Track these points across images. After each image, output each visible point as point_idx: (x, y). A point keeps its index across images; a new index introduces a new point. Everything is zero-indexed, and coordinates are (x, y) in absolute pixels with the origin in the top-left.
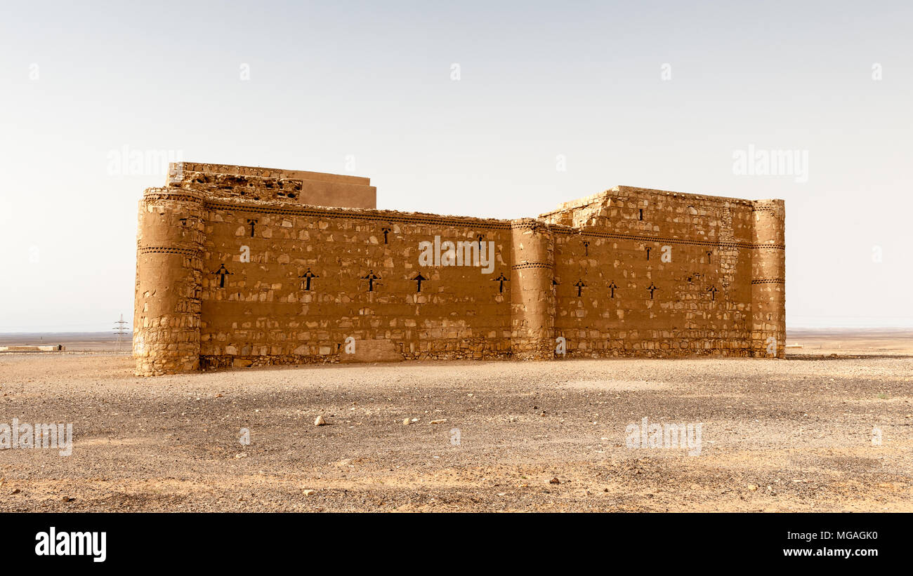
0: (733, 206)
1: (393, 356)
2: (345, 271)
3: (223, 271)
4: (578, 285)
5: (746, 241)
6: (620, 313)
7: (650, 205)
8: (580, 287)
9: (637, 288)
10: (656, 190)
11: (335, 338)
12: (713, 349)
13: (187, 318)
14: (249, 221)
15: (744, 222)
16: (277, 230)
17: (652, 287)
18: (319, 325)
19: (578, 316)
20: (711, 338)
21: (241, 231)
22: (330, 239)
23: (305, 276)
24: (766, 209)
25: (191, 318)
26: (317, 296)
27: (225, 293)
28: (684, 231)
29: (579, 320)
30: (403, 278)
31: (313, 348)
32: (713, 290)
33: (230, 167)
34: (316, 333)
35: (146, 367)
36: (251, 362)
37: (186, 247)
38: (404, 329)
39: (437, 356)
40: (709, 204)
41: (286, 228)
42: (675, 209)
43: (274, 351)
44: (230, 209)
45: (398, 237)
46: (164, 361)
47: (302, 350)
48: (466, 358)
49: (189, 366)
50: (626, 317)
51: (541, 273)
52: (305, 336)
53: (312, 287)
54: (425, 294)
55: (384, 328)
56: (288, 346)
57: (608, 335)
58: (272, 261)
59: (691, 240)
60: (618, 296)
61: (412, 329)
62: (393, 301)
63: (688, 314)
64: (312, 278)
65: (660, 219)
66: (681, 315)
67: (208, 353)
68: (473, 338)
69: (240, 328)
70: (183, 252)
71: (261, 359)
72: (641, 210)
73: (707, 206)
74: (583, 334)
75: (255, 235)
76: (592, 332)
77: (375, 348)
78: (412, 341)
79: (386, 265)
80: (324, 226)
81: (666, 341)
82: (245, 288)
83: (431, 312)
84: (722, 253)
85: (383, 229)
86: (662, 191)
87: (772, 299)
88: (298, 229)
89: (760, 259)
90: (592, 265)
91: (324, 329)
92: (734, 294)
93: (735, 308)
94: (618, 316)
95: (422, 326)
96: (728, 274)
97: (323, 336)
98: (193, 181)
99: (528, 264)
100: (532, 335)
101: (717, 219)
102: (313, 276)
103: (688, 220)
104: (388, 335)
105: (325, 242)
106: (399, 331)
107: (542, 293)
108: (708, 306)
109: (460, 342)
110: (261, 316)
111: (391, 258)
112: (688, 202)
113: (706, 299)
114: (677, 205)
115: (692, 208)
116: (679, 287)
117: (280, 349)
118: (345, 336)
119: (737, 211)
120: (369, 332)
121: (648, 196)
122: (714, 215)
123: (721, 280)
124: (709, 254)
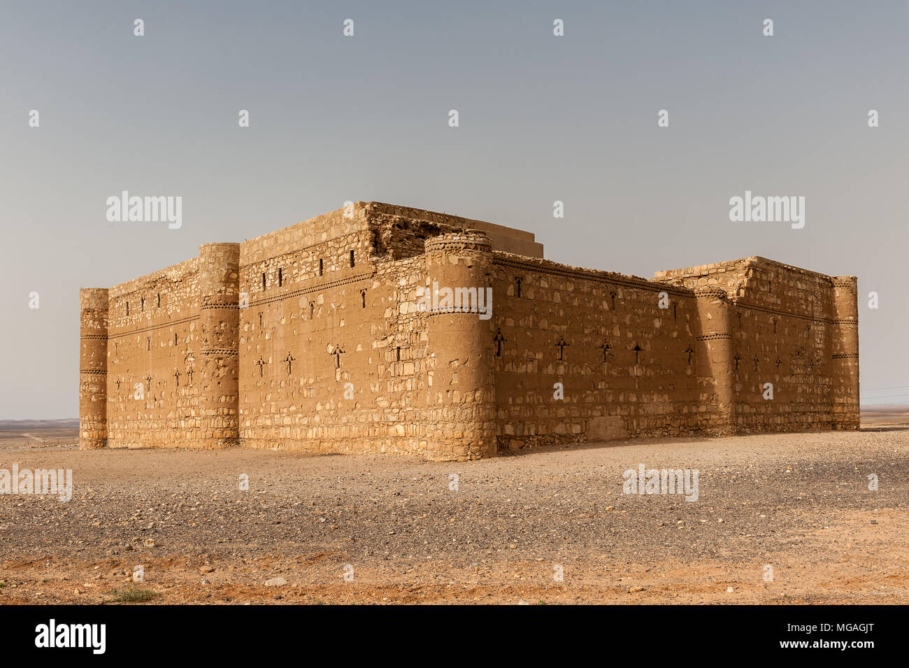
0: (821, 281)
1: (622, 433)
2: (587, 339)
3: (500, 337)
4: (736, 358)
5: (830, 316)
6: (761, 387)
7: (775, 277)
8: (737, 360)
9: (770, 362)
10: (778, 263)
11: (583, 414)
12: (813, 423)
14: (516, 278)
15: (828, 297)
16: (537, 291)
17: (779, 361)
18: (571, 400)
19: (737, 389)
20: (812, 412)
21: (511, 290)
22: (576, 302)
23: (559, 344)
24: (846, 286)
26: (569, 367)
27: (501, 363)
28: (794, 304)
29: (737, 394)
30: (626, 348)
31: (568, 425)
32: (812, 364)
34: (568, 409)
35: (460, 450)
36: (524, 444)
38: (628, 403)
39: (651, 433)
40: (807, 278)
41: (543, 288)
42: (789, 282)
43: (540, 430)
44: (502, 264)
45: (621, 302)
47: (560, 428)
48: (670, 434)
52: (560, 412)
53: (564, 356)
54: (641, 366)
55: (616, 403)
56: (550, 424)
58: (535, 326)
59: (799, 314)
60: (760, 369)
61: (634, 404)
62: (620, 372)
63: (798, 388)
64: (564, 347)
65: (781, 292)
66: (795, 389)
68: (673, 413)
69: (514, 405)
71: (531, 439)
72: (770, 282)
73: (806, 280)
74: (740, 409)
75: (521, 296)
76: (745, 406)
77: (611, 425)
78: (635, 417)
79: (615, 333)
80: (571, 287)
81: (787, 415)
82: (517, 357)
83: (646, 386)
84: (816, 328)
85: (611, 293)
87: (851, 373)
88: (552, 290)
89: (840, 335)
90: (743, 337)
91: (574, 404)
92: (823, 368)
93: (824, 382)
95: (641, 401)
96: (819, 349)
97: (574, 412)
99: (717, 335)
100: (723, 409)
101: (812, 294)
102: (565, 344)
103: (796, 294)
104: (619, 410)
105: (572, 306)
106: (626, 406)
108: (809, 380)
109: (666, 417)
110: (530, 390)
111: (618, 326)
112: (796, 275)
113: (808, 373)
114: (790, 278)
115: (798, 282)
116: (793, 361)
117: (545, 427)
118: (589, 412)
119: (823, 287)
120: (606, 407)
121: (773, 267)
122: (811, 290)
123: (816, 355)
124: (809, 329)
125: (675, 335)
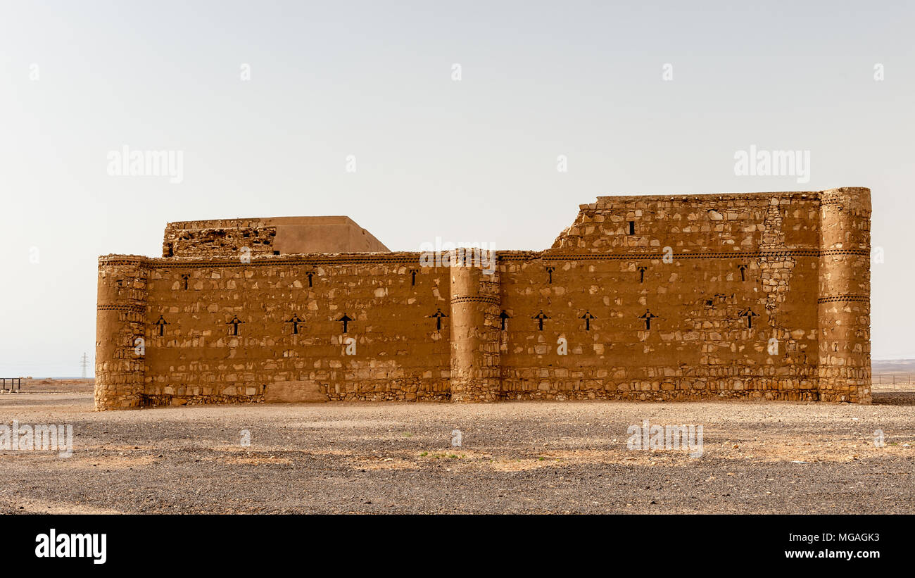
0: (783, 202)
1: (317, 396)
2: (270, 316)
3: (162, 321)
4: (538, 317)
5: (807, 247)
7: (645, 215)
8: (541, 320)
9: (623, 317)
10: (653, 196)
11: (260, 379)
12: (749, 390)
13: (123, 364)
14: (183, 276)
15: (803, 221)
16: (207, 282)
17: (648, 315)
18: (246, 367)
19: (538, 351)
20: (745, 377)
21: (176, 286)
22: (256, 286)
23: (232, 322)
24: (833, 202)
25: (127, 364)
26: (243, 341)
27: (163, 341)
28: (700, 242)
29: (540, 357)
30: (328, 319)
31: (240, 388)
32: (751, 317)
33: (214, 222)
34: (242, 375)
36: (187, 401)
37: (121, 304)
38: (329, 370)
39: (365, 398)
40: (742, 204)
41: (214, 279)
42: (685, 216)
43: (206, 391)
44: (167, 267)
45: (323, 279)
46: (106, 399)
47: (230, 391)
48: (397, 399)
49: (127, 404)
50: (607, 352)
51: (470, 308)
52: (232, 377)
53: (239, 333)
54: (352, 336)
55: (308, 370)
56: (218, 387)
57: (581, 374)
58: (203, 310)
60: (595, 328)
61: (337, 370)
62: (317, 342)
63: (705, 347)
64: (239, 324)
66: (693, 349)
67: (150, 393)
68: (406, 379)
69: (176, 371)
70: (119, 308)
71: (194, 398)
72: (632, 224)
73: (739, 207)
75: (188, 288)
76: (557, 371)
77: (300, 389)
78: (337, 382)
79: (310, 308)
80: (249, 275)
81: (669, 381)
82: (180, 336)
84: (765, 266)
85: (307, 273)
86: (663, 196)
87: (838, 322)
88: (225, 280)
89: (825, 270)
90: (557, 293)
91: (250, 371)
92: (785, 318)
93: (787, 335)
94: (595, 352)
95: (348, 367)
96: (775, 293)
97: (249, 377)
98: (180, 239)
99: (458, 298)
100: (461, 375)
101: (756, 222)
102: (239, 322)
103: (706, 228)
104: (312, 376)
105: (250, 290)
106: (324, 372)
107: (473, 330)
108: (740, 335)
109: (390, 382)
110: (193, 360)
111: (315, 301)
112: (707, 205)
113: (737, 326)
114: (689, 210)
115: (714, 212)
116: (692, 313)
117: (210, 389)
118: (270, 378)
119: (792, 209)
120: (293, 373)
121: (641, 204)
122: (752, 218)
123: (763, 301)
124: (742, 269)
125: (411, 301)
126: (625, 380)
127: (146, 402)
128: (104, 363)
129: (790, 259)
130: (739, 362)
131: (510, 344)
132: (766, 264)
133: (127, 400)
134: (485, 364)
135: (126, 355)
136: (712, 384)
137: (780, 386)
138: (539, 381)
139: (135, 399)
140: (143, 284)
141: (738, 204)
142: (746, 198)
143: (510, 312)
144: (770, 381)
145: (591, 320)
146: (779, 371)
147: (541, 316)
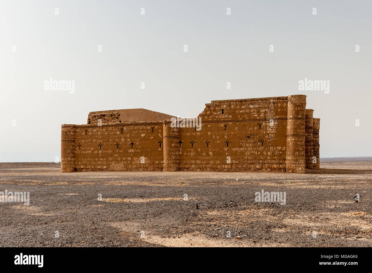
0: (275, 101)
1: (124, 169)
2: (110, 143)
3: (80, 145)
4: (191, 143)
5: (283, 117)
6: (211, 153)
7: (227, 107)
8: (192, 144)
9: (219, 143)
10: (230, 100)
11: (108, 163)
12: (262, 168)
14: (85, 130)
15: (282, 107)
16: (92, 132)
17: (227, 142)
18: (103, 159)
19: (191, 154)
20: (260, 163)
21: (84, 134)
22: (106, 134)
23: (99, 145)
24: (290, 100)
25: (69, 158)
26: (103, 151)
27: (80, 151)
28: (246, 116)
29: (192, 156)
30: (127, 144)
31: (102, 166)
32: (262, 142)
34: (102, 162)
36: (87, 170)
37: (67, 140)
38: (127, 160)
39: (138, 169)
41: (94, 131)
42: (240, 107)
45: (126, 131)
46: (63, 169)
47: (99, 167)
48: (148, 170)
49: (69, 171)
50: (214, 155)
52: (100, 163)
53: (101, 149)
54: (134, 149)
55: (121, 160)
56: (96, 166)
57: (205, 162)
58: (91, 141)
59: (250, 120)
60: (210, 146)
61: (130, 160)
62: (124, 151)
63: (246, 153)
65: (233, 112)
66: (243, 153)
67: (77, 167)
68: (150, 163)
69: (84, 160)
71: (89, 169)
72: (223, 110)
74: (193, 162)
75: (87, 134)
76: (197, 161)
77: (119, 166)
78: (130, 164)
79: (122, 140)
80: (104, 130)
81: (234, 164)
82: (85, 149)
85: (121, 129)
86: (233, 100)
87: (290, 144)
88: (97, 132)
90: (197, 134)
91: (105, 161)
92: (274, 142)
93: (275, 149)
94: (210, 154)
95: (133, 159)
96: (271, 133)
97: (104, 163)
98: (92, 117)
100: (165, 162)
101: (265, 108)
102: (102, 145)
103: (248, 111)
104: (123, 162)
105: (105, 135)
106: (126, 161)
108: (259, 149)
109: (146, 164)
110: (89, 157)
111: (123, 138)
112: (248, 103)
113: (258, 145)
114: (242, 105)
115: (251, 105)
116: (242, 141)
117: (93, 166)
118: (110, 163)
119: (278, 103)
120: (117, 161)
121: (226, 103)
122: (264, 107)
123: (267, 136)
124: (260, 125)
125: (152, 138)
126: (220, 164)
127: (75, 170)
128: (62, 158)
129: (276, 121)
130: (258, 158)
131: (182, 152)
132: (268, 123)
133: (69, 169)
134: (172, 159)
135: (69, 156)
136: (249, 166)
137: (272, 167)
138: (192, 164)
139: (72, 169)
140: (74, 133)
141: (259, 102)
142: (262, 99)
143: (183, 141)
144: (269, 165)
145: (209, 144)
146: (272, 161)
147: (192, 142)
